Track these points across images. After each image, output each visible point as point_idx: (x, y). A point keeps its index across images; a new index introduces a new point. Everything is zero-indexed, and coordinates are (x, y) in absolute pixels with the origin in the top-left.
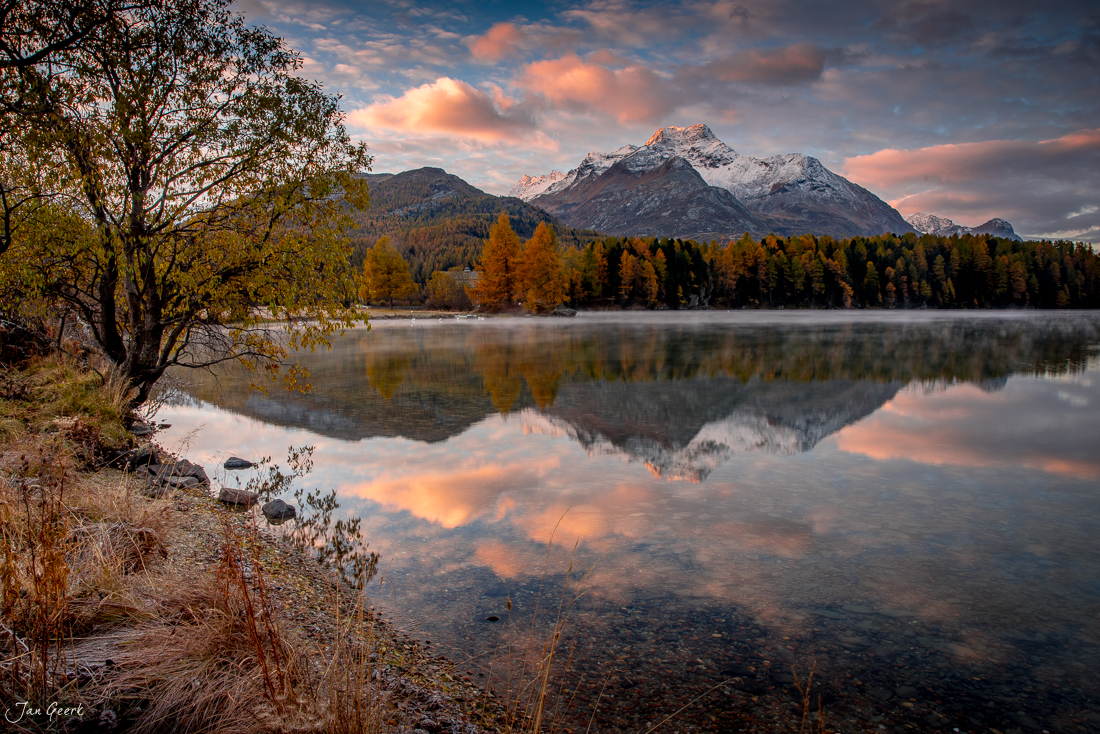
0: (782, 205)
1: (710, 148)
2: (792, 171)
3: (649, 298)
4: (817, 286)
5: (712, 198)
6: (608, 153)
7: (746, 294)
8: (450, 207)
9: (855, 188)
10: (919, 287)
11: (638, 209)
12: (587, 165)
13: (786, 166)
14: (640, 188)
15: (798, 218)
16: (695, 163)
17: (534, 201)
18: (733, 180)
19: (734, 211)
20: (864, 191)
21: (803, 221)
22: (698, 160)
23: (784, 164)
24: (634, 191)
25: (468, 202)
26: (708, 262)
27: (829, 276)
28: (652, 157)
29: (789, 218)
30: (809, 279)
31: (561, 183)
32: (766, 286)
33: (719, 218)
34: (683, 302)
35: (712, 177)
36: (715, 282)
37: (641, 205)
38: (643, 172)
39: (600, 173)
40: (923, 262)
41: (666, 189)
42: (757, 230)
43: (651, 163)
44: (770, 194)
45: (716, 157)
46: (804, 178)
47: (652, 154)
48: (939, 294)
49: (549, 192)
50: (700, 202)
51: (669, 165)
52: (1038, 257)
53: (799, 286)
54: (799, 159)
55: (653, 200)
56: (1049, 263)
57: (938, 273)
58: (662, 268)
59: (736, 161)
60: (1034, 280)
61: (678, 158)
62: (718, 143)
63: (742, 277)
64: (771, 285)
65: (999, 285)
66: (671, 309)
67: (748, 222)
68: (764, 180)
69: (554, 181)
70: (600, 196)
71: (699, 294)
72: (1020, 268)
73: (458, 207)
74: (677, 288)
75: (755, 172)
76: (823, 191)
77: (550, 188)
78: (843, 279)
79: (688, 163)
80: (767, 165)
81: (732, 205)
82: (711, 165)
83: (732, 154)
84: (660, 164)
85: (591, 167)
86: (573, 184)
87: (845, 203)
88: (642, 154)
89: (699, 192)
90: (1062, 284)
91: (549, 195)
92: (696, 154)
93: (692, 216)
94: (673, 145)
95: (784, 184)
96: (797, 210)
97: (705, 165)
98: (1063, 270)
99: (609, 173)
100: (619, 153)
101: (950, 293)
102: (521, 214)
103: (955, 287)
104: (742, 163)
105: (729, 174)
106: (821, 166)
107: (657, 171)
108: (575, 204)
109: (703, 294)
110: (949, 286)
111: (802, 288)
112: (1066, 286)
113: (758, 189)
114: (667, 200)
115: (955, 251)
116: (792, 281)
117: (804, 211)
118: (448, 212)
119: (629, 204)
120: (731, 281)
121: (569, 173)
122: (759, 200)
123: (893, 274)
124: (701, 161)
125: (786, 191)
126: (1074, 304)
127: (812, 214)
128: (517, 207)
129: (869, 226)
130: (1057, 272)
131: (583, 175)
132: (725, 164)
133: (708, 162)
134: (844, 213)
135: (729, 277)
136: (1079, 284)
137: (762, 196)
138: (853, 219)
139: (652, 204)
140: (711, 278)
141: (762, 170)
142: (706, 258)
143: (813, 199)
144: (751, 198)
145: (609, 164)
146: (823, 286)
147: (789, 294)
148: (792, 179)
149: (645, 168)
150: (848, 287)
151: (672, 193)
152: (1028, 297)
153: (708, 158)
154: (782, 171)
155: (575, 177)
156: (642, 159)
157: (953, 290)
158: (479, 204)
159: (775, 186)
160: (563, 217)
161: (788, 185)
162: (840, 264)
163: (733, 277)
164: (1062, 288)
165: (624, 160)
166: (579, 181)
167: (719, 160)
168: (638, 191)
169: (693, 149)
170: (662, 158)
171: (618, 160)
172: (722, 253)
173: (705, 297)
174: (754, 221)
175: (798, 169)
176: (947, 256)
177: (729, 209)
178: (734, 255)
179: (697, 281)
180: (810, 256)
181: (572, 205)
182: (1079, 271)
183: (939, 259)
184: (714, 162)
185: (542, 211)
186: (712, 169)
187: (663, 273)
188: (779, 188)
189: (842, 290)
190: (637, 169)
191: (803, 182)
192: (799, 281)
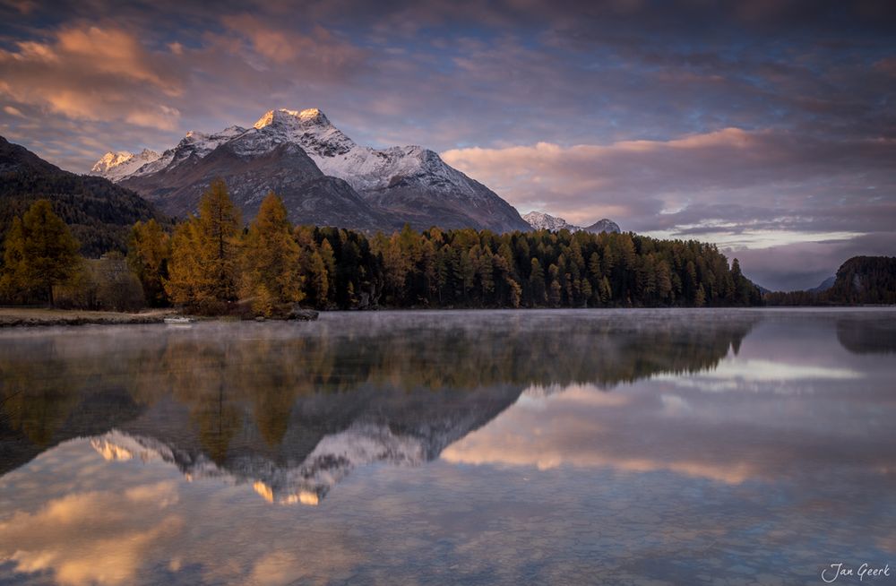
0: (401, 200)
1: (326, 135)
2: (411, 164)
3: (318, 297)
4: (487, 284)
5: (328, 188)
6: (211, 133)
7: (414, 293)
8: (16, 184)
9: (474, 184)
10: (581, 286)
11: (246, 198)
12: (186, 146)
13: (405, 159)
14: (249, 174)
15: (418, 213)
16: (309, 149)
17: (124, 182)
18: (349, 170)
19: (353, 204)
20: (483, 188)
21: (423, 216)
22: (312, 147)
23: (403, 156)
24: (242, 178)
25: (39, 179)
26: (376, 254)
27: (498, 273)
28: (262, 141)
29: (410, 213)
30: (478, 277)
31: (154, 164)
32: (435, 283)
33: (337, 210)
34: (355, 301)
35: (330, 166)
36: (384, 279)
37: (250, 193)
38: (251, 157)
39: (202, 155)
40: (581, 259)
41: (278, 177)
42: (378, 224)
43: (260, 147)
44: (389, 187)
45: (331, 145)
46: (423, 172)
47: (262, 137)
48: (597, 293)
49: (140, 174)
50: (316, 192)
51: (281, 150)
52: (677, 256)
53: (469, 284)
54: (418, 152)
55: (264, 188)
56: (686, 262)
57: (594, 271)
58: (332, 260)
59: (353, 151)
60: (678, 279)
61: (292, 144)
62: (333, 130)
63: (410, 274)
64: (440, 282)
65: (648, 284)
66: (340, 309)
67: (367, 216)
68: (382, 172)
69: (145, 162)
70: (202, 182)
71: (370, 293)
72: (665, 267)
73: (26, 185)
74: (347, 284)
75: (374, 163)
76: (443, 186)
77: (141, 170)
78: (511, 276)
79: (303, 151)
80: (385, 156)
81: (349, 196)
82: (326, 153)
83: (349, 143)
84: (272, 149)
85: (191, 148)
86: (169, 166)
87: (465, 199)
88: (251, 137)
89: (315, 181)
90: (698, 283)
91: (141, 177)
92: (310, 141)
93: (308, 208)
94: (285, 130)
95: (403, 177)
96: (417, 205)
97: (320, 153)
98: (698, 269)
99: (213, 156)
100: (223, 134)
101: (607, 291)
102: (109, 197)
103: (611, 285)
104: (359, 153)
105: (346, 164)
106: (441, 160)
107: (267, 157)
108: (172, 189)
109: (373, 292)
110: (605, 284)
111: (472, 286)
112: (701, 285)
113: (376, 182)
114: (279, 189)
115: (608, 248)
116: (461, 277)
117: (424, 206)
118: (12, 190)
119: (236, 192)
120: (400, 278)
121: (165, 154)
122: (377, 193)
123: (556, 272)
124: (316, 149)
125: (406, 184)
126: (709, 303)
127: (432, 209)
128: (104, 189)
129: (490, 223)
130: (693, 273)
131: (181, 156)
132: (341, 153)
133: (323, 150)
134: (464, 210)
135: (396, 272)
136: (712, 283)
137: (380, 189)
138: (473, 216)
139: (263, 193)
140: (381, 274)
141: (381, 161)
142: (374, 252)
143: (433, 194)
144: (369, 190)
145: (212, 145)
146: (492, 284)
147: (458, 292)
148: (411, 172)
149: (255, 152)
150: (516, 285)
151: (285, 181)
152: (673, 296)
153: (323, 146)
154: (401, 163)
155: (172, 158)
156: (251, 142)
157: (609, 289)
158: (53, 183)
159: (394, 178)
160: (159, 203)
161: (408, 178)
162: (505, 259)
163: (404, 273)
164: (698, 288)
165: (230, 143)
166: (178, 163)
167: (335, 149)
168: (247, 177)
169: (307, 135)
170: (273, 143)
171: (223, 142)
172: (389, 246)
173: (376, 295)
174: (374, 215)
175: (417, 162)
176: (601, 253)
177: (347, 201)
178: (402, 249)
179: (368, 277)
180: (477, 250)
181: (169, 190)
182: (710, 271)
183: (595, 256)
184: (329, 150)
185: (135, 195)
186: (327, 157)
187: (332, 268)
188: (399, 182)
189: (511, 287)
190: (245, 153)
191: (422, 176)
192: (469, 278)
